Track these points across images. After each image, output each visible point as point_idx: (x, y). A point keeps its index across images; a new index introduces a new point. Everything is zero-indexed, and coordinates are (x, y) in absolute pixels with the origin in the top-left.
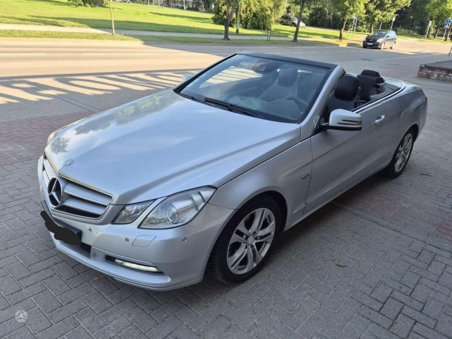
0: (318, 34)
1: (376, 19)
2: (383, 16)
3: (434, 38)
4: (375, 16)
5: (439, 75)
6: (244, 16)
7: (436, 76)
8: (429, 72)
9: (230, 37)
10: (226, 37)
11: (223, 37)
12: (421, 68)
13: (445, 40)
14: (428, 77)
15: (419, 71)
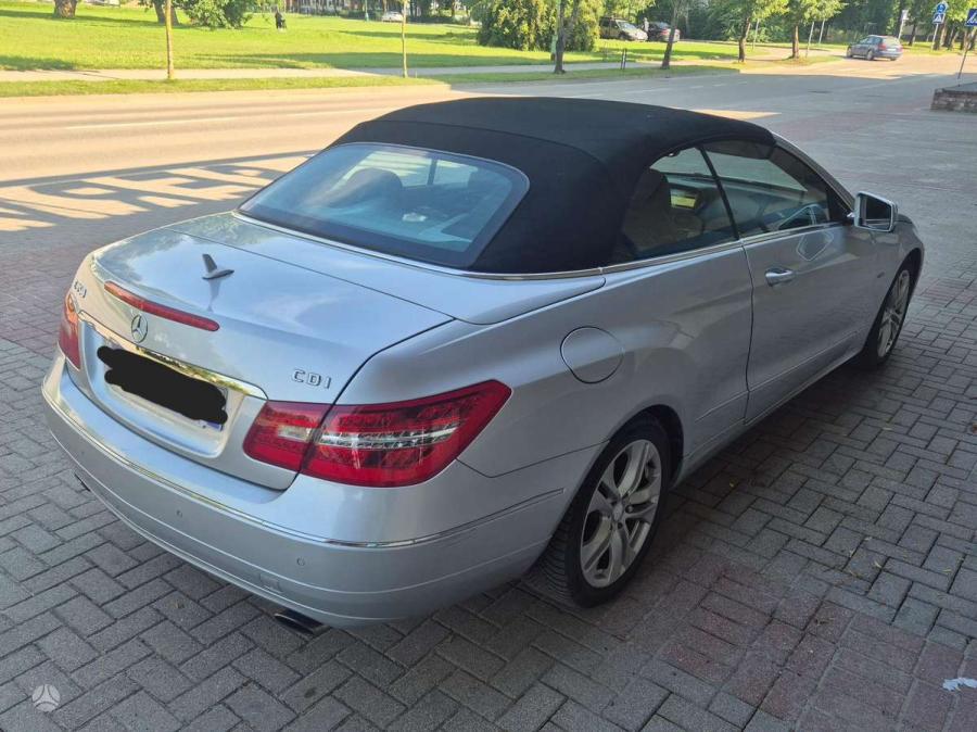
0: (689, 52)
1: (807, 15)
2: (820, 9)
3: (910, 44)
4: (805, 10)
5: (967, 104)
6: (543, 26)
7: (962, 105)
8: (951, 100)
9: (565, 68)
10: (559, 69)
11: (552, 68)
12: (938, 95)
13: (936, 47)
14: (950, 108)
15: (935, 99)
